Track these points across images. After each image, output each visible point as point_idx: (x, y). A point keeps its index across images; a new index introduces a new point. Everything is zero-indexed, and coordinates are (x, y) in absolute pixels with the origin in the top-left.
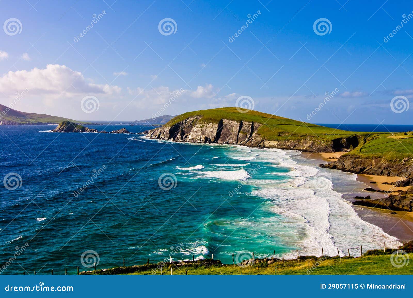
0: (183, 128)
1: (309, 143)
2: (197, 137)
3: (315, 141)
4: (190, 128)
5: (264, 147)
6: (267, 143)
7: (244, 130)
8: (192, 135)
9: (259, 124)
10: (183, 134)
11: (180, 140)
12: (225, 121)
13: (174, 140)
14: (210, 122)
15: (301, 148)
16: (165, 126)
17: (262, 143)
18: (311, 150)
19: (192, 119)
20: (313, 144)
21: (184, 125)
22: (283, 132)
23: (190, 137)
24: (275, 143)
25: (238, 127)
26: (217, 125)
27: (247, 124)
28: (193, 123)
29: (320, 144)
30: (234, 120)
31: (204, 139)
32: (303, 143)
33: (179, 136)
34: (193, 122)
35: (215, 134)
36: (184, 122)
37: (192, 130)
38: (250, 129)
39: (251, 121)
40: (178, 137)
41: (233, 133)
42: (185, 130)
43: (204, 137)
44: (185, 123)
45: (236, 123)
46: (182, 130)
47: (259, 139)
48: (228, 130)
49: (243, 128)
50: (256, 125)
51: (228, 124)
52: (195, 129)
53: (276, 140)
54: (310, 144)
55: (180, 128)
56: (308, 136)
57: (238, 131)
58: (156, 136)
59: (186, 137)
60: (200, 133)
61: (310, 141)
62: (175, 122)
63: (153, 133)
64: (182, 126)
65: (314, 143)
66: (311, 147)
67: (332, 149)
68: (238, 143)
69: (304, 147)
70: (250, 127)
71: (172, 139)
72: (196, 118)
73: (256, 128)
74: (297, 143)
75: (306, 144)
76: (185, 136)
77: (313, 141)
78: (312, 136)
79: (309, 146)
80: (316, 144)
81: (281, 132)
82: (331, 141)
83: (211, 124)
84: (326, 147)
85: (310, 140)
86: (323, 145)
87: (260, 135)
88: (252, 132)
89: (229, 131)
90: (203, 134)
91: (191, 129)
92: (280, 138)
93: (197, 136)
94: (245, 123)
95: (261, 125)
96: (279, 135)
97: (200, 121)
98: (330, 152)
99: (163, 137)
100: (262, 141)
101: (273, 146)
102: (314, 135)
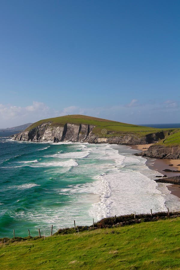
0: (38, 132)
1: (130, 139)
2: (48, 138)
3: (134, 137)
4: (43, 131)
5: (97, 143)
6: (99, 140)
7: (83, 131)
8: (45, 136)
9: (93, 126)
10: (38, 136)
11: (36, 140)
12: (69, 125)
13: (32, 141)
14: (57, 127)
15: (124, 142)
16: (26, 131)
17: (96, 140)
18: (131, 143)
19: (45, 125)
21: (39, 129)
22: (111, 131)
23: (43, 138)
24: (105, 140)
25: (78, 129)
26: (63, 128)
27: (85, 126)
28: (46, 128)
29: (137, 139)
30: (75, 124)
31: (53, 139)
32: (125, 138)
33: (35, 137)
34: (45, 126)
35: (61, 135)
36: (39, 127)
37: (45, 133)
38: (87, 130)
39: (88, 124)
40: (35, 138)
41: (75, 133)
42: (40, 133)
43: (53, 137)
44: (40, 128)
45: (77, 126)
46: (37, 133)
47: (93, 137)
48: (71, 132)
49: (82, 130)
50: (91, 127)
51: (71, 127)
52: (47, 132)
53: (106, 138)
55: (36, 131)
56: (128, 133)
57: (78, 132)
58: (18, 139)
59: (41, 138)
60: (51, 135)
62: (33, 127)
63: (17, 136)
64: (38, 130)
65: (133, 138)
66: (131, 141)
68: (79, 141)
69: (126, 141)
70: (87, 128)
71: (30, 140)
72: (48, 124)
73: (92, 129)
74: (121, 139)
75: (127, 139)
76: (40, 137)
77: (132, 136)
78: (131, 133)
79: (130, 141)
80: (134, 138)
81: (109, 131)
82: (145, 136)
83: (58, 127)
84: (142, 140)
85: (130, 136)
86: (139, 139)
87: (94, 134)
88: (89, 132)
89: (72, 132)
90: (53, 135)
92: (109, 136)
93: (48, 137)
94: (83, 126)
95: (95, 127)
96: (108, 134)
97: (50, 126)
98: (145, 144)
99: (24, 139)
100: (96, 138)
101: (104, 142)
102: (133, 132)
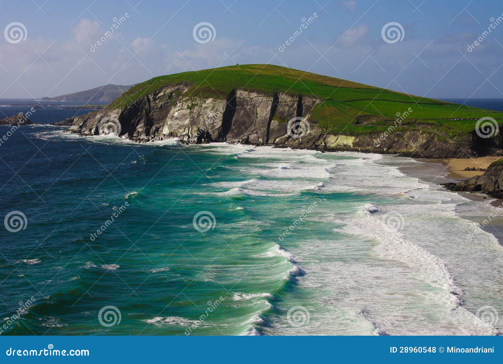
0: (150, 111)
1: (422, 140)
2: (181, 131)
3: (435, 134)
4: (165, 111)
5: (326, 149)
6: (332, 141)
7: (282, 113)
8: (171, 125)
9: (314, 100)
10: (149, 123)
11: (143, 136)
12: (241, 94)
13: (131, 137)
14: (207, 98)
15: (404, 150)
16: (111, 107)
17: (322, 140)
18: (426, 153)
19: (169, 91)
20: (429, 142)
21: (152, 104)
22: (365, 116)
23: (166, 131)
24: (350, 141)
25: (270, 108)
26: (225, 102)
27: (289, 99)
28: (171, 100)
29: (445, 142)
30: (259, 92)
31: (196, 134)
32: (409, 138)
33: (140, 128)
34: (170, 96)
35: (219, 124)
36: (151, 97)
37: (169, 116)
38: (294, 110)
39: (298, 93)
40: (140, 130)
41: (259, 119)
42: (155, 115)
43: (195, 129)
44: (155, 100)
45: (265, 99)
46: (147, 114)
47: (315, 132)
48: (248, 114)
49: (280, 109)
50: (307, 101)
51: (247, 101)
52: (175, 112)
53: (352, 134)
54: (424, 141)
55: (142, 110)
56: (419, 124)
57: (268, 116)
58: (90, 130)
59: (157, 130)
60: (187, 122)
61: (424, 135)
62: (133, 98)
63: (85, 122)
64: (147, 106)
65: (433, 138)
66: (425, 146)
67: (470, 151)
68: (270, 141)
69: (411, 147)
70: (296, 105)
71: (127, 135)
72: (178, 89)
73: (309, 108)
74: (396, 140)
75: (415, 140)
76: (154, 128)
77: (430, 133)
78: (428, 124)
79: (422, 146)
80: (436, 139)
81: (361, 117)
82: (469, 133)
83: (210, 101)
84: (458, 146)
85: (423, 133)
86: (450, 141)
87: (316, 123)
89: (251, 114)
90: (193, 122)
91: (168, 112)
92: (360, 129)
93: (180, 128)
94: (283, 97)
95: (318, 101)
96: (358, 123)
97: (186, 94)
98: (465, 156)
100: (321, 136)
101: (345, 146)
102: (432, 122)
